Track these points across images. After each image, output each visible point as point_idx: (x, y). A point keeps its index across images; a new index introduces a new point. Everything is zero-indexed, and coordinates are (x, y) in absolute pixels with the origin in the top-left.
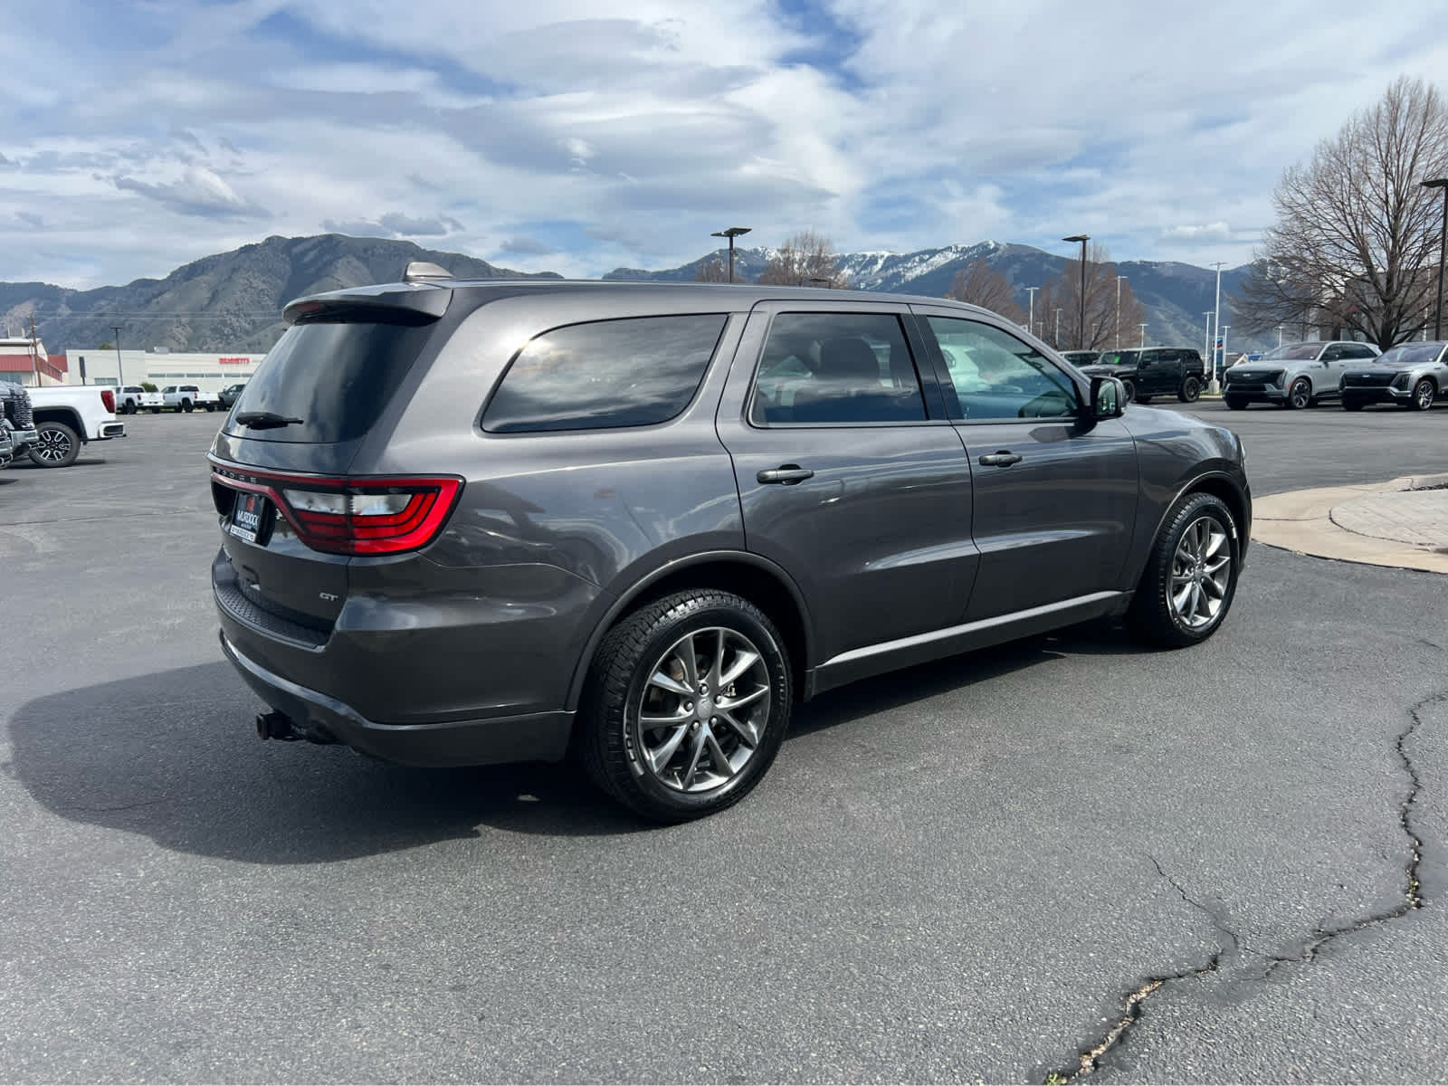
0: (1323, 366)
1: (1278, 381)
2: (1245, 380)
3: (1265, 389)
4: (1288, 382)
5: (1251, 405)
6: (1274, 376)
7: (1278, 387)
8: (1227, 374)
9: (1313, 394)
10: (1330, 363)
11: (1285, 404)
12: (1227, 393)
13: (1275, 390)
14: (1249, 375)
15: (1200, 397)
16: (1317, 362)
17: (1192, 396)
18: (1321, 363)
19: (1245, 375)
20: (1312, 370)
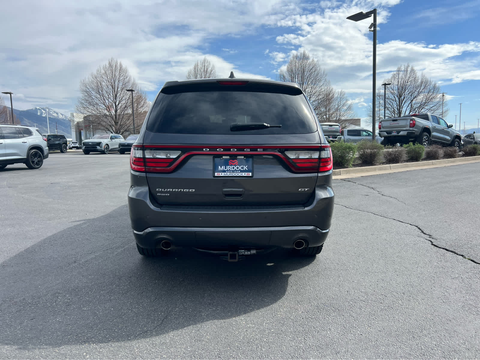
0: (111, 141)
1: (100, 145)
2: (90, 145)
3: (97, 148)
4: (103, 146)
5: (91, 153)
6: (99, 144)
7: (101, 147)
8: (83, 143)
9: (110, 149)
10: (112, 140)
11: (103, 152)
12: (84, 149)
13: (100, 148)
14: (91, 143)
15: (68, 151)
16: (109, 140)
17: (65, 151)
18: (110, 140)
19: (90, 143)
20: (109, 142)
